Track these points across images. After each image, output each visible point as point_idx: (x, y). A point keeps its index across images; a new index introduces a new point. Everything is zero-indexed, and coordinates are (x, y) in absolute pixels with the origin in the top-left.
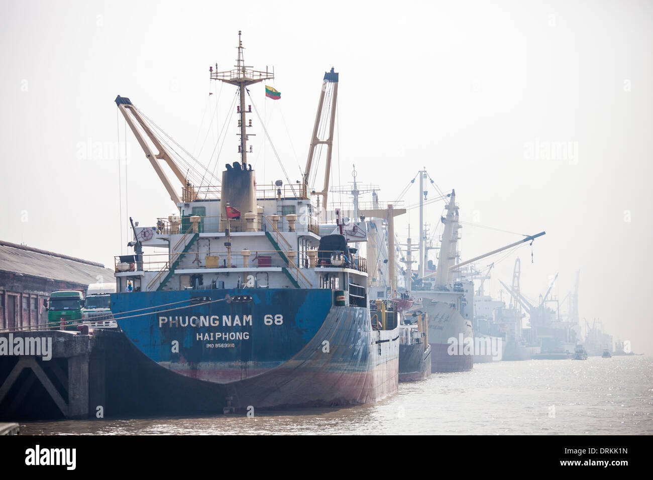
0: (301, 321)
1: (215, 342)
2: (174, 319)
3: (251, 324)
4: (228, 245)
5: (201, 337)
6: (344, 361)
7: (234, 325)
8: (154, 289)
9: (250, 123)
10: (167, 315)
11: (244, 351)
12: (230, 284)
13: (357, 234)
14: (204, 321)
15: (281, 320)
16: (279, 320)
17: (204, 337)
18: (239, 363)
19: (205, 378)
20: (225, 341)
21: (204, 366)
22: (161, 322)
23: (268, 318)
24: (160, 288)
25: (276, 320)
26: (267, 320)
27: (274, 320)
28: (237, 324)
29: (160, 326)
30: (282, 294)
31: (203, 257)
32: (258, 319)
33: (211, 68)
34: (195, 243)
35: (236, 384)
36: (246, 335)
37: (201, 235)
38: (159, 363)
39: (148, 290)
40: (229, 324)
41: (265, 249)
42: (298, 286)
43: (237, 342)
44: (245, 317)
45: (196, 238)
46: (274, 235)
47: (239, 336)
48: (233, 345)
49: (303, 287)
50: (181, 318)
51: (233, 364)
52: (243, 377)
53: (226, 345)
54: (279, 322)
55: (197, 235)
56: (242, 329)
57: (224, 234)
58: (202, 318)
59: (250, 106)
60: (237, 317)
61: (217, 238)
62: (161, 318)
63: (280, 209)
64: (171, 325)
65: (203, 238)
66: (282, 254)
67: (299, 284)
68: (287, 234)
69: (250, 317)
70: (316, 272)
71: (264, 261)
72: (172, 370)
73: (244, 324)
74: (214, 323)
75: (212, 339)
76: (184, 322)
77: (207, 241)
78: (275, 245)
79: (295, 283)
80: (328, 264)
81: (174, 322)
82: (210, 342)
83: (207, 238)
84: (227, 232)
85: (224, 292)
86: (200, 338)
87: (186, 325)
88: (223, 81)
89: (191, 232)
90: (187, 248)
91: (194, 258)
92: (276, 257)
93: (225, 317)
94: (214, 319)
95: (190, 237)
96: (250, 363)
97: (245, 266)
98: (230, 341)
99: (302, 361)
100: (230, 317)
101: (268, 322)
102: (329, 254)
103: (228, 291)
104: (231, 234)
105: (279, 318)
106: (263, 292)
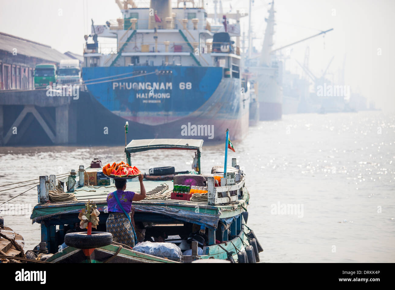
0: (203, 87)
1: (148, 99)
2: (122, 84)
3: (171, 88)
4: (156, 38)
5: (140, 96)
6: (226, 113)
8: (109, 65)
10: (118, 82)
11: (166, 105)
12: (158, 63)
14: (142, 86)
15: (190, 86)
16: (189, 86)
18: (162, 113)
19: (142, 122)
20: (155, 99)
21: (141, 114)
22: (114, 86)
23: (182, 85)
24: (112, 64)
25: (187, 86)
26: (182, 86)
27: (185, 86)
28: (162, 89)
29: (114, 88)
30: (191, 70)
31: (139, 45)
32: (176, 85)
34: (134, 36)
35: (161, 126)
36: (168, 95)
37: (138, 31)
38: (114, 112)
39: (105, 66)
40: (157, 88)
41: (179, 41)
42: (200, 65)
43: (162, 99)
44: (167, 83)
45: (135, 33)
46: (184, 32)
47: (164, 96)
48: (160, 101)
50: (127, 84)
51: (160, 113)
52: (166, 121)
53: (155, 102)
54: (189, 87)
55: (135, 31)
56: (166, 91)
57: (153, 31)
58: (140, 84)
60: (162, 84)
61: (147, 33)
62: (114, 84)
63: (187, 15)
64: (120, 88)
65: (139, 33)
66: (189, 44)
67: (201, 63)
68: (192, 31)
69: (171, 84)
70: (212, 56)
71: (178, 48)
72: (121, 116)
73: (167, 88)
74: (148, 87)
75: (146, 97)
76: (129, 86)
77: (141, 35)
78: (185, 38)
79: (198, 63)
81: (122, 86)
82: (145, 99)
83: (141, 33)
84: (155, 29)
85: (154, 68)
86: (139, 97)
87: (130, 88)
89: (131, 29)
90: (129, 39)
91: (133, 46)
92: (185, 46)
93: (154, 84)
94: (148, 85)
95: (130, 32)
96: (171, 113)
97: (166, 51)
98: (158, 99)
99: (202, 112)
100: (158, 84)
101: (182, 87)
102: (219, 45)
103: (156, 68)
104: (158, 31)
105: (189, 84)
106: (178, 69)
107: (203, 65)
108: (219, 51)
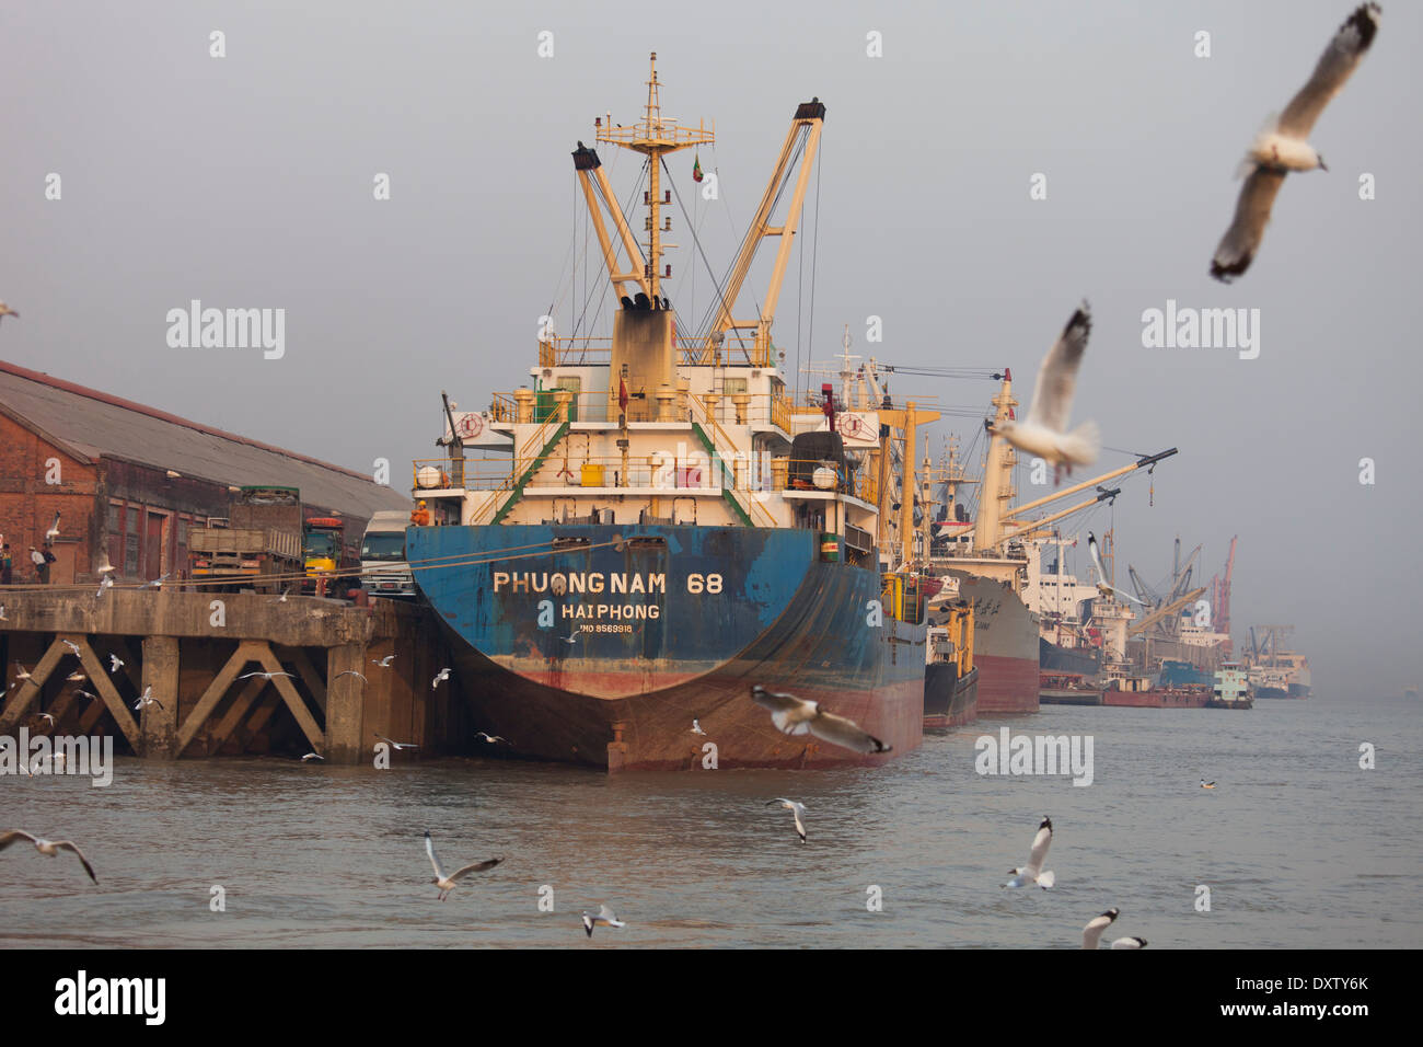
0: (756, 587)
1: (595, 621)
2: (521, 577)
3: (663, 591)
4: (624, 444)
5: (571, 611)
6: (831, 668)
7: (632, 591)
8: (487, 521)
9: (668, 224)
10: (508, 568)
11: (650, 640)
12: (627, 516)
13: (861, 436)
14: (578, 583)
15: (719, 583)
16: (715, 583)
17: (575, 613)
18: (642, 663)
19: (576, 687)
20: (614, 621)
21: (572, 665)
22: (497, 582)
23: (695, 580)
24: (496, 520)
25: (710, 584)
26: (694, 584)
27: (705, 584)
28: (637, 590)
29: (496, 590)
30: (722, 534)
31: (575, 465)
32: (677, 582)
33: (598, 120)
34: (562, 440)
35: (631, 699)
36: (653, 610)
37: (573, 426)
38: (493, 658)
39: (474, 524)
40: (623, 589)
42: (751, 524)
43: (636, 623)
44: (652, 576)
45: (565, 432)
46: (707, 429)
47: (640, 612)
48: (629, 628)
49: (758, 524)
50: (534, 575)
51: (629, 662)
52: (647, 688)
53: (617, 629)
54: (714, 587)
55: (567, 425)
56: (648, 599)
57: (616, 426)
58: (573, 576)
59: (668, 193)
60: (637, 577)
61: (602, 432)
62: (497, 575)
63: (719, 383)
64: (515, 589)
65: (577, 432)
66: (721, 465)
67: (754, 520)
68: (730, 427)
69: (662, 577)
70: (786, 500)
72: (517, 671)
73: (651, 591)
74: (594, 586)
75: (590, 616)
76: (540, 584)
77: (585, 436)
78: (710, 449)
79: (746, 518)
80: (809, 484)
81: (521, 583)
82: (587, 622)
83: (584, 432)
84: (622, 421)
85: (615, 530)
86: (568, 614)
87: (543, 589)
88: (620, 144)
89: (555, 420)
90: (548, 449)
91: (560, 465)
93: (614, 577)
94: (596, 580)
95: (552, 429)
96: (660, 662)
97: (653, 484)
98: (624, 622)
99: (754, 662)
100: (624, 576)
101: (695, 587)
102: (811, 468)
103: (620, 529)
104: (632, 425)
105: (714, 580)
106: (686, 532)
107: (759, 522)
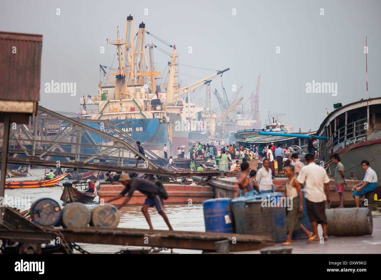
0: (149, 129)
3: (132, 131)
4: (121, 104)
5: (115, 136)
6: (161, 143)
7: (126, 131)
8: (97, 119)
9: (122, 59)
12: (123, 118)
13: (162, 98)
15: (142, 129)
16: (141, 129)
17: (116, 136)
24: (99, 119)
25: (140, 129)
26: (137, 129)
27: (139, 129)
28: (127, 131)
30: (142, 120)
31: (111, 109)
32: (134, 129)
33: (107, 39)
34: (108, 104)
36: (130, 135)
37: (110, 101)
40: (124, 131)
41: (132, 105)
44: (129, 128)
45: (109, 102)
46: (136, 100)
49: (147, 118)
54: (141, 130)
56: (129, 133)
57: (119, 100)
59: (122, 53)
60: (127, 129)
61: (116, 102)
63: (135, 90)
65: (110, 102)
66: (139, 107)
67: (146, 117)
68: (140, 99)
69: (131, 128)
70: (152, 113)
71: (133, 109)
73: (129, 131)
78: (136, 104)
79: (145, 117)
83: (112, 102)
84: (121, 99)
87: (110, 132)
88: (112, 44)
89: (106, 100)
90: (106, 106)
91: (108, 109)
92: (136, 108)
93: (123, 129)
95: (106, 102)
97: (127, 111)
100: (124, 129)
101: (138, 130)
102: (156, 106)
103: (123, 120)
104: (122, 100)
105: (141, 128)
106: (135, 120)
108: (155, 109)
